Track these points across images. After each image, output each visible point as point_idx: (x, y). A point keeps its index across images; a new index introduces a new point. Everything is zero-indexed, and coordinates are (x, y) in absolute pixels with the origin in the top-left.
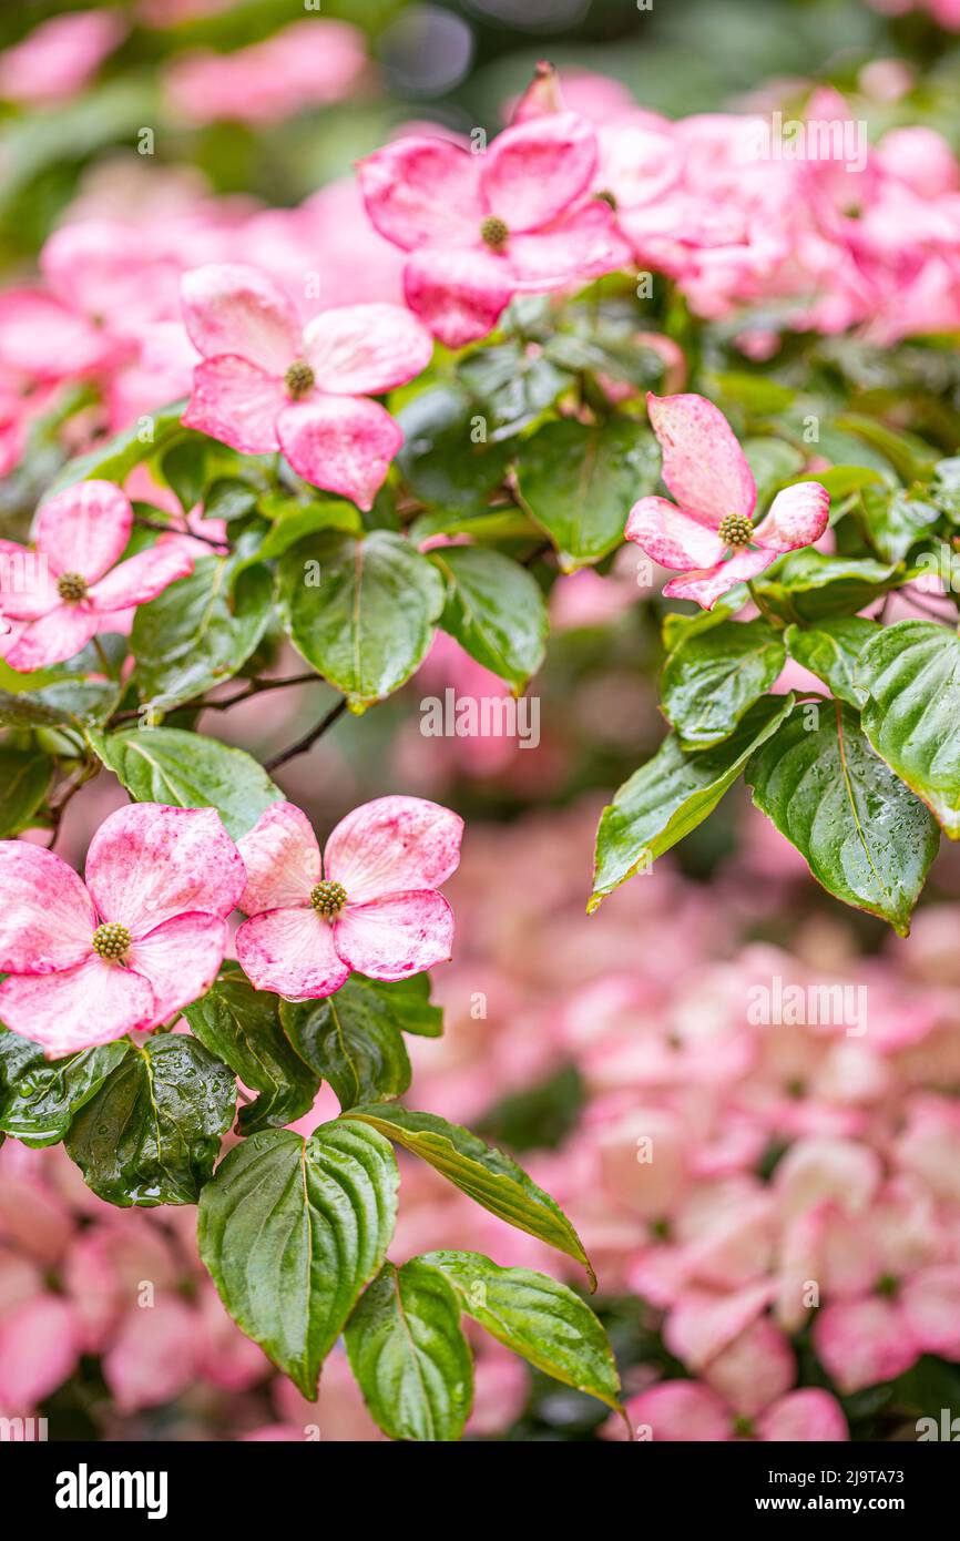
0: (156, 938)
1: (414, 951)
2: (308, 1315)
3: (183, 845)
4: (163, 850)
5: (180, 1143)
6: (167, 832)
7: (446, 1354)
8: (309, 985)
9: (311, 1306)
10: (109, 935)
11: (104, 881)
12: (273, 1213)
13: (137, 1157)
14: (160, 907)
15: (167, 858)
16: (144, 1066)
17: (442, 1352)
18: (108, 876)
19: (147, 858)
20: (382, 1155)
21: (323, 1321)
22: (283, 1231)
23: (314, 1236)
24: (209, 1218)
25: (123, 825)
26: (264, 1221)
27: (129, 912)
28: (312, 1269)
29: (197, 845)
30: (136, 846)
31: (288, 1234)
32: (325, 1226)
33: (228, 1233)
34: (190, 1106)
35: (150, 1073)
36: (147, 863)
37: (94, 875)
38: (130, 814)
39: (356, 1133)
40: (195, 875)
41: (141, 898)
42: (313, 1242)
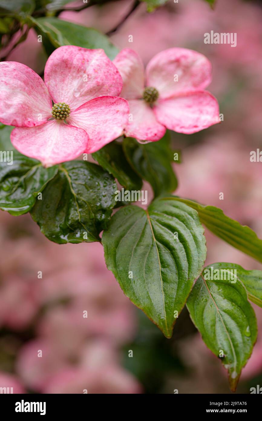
0: (82, 110)
1: (198, 119)
2: (164, 295)
3: (92, 66)
4: (82, 68)
5: (90, 212)
6: (84, 59)
7: (237, 312)
8: (150, 136)
9: (164, 291)
10: (61, 108)
11: (54, 83)
12: (137, 245)
13: (67, 219)
14: (81, 96)
15: (85, 72)
16: (65, 176)
17: (235, 311)
18: (55, 81)
19: (74, 72)
20: (192, 217)
21: (172, 298)
22: (144, 254)
23: (161, 256)
24: (108, 249)
25: (62, 55)
26: (134, 249)
27: (67, 98)
28: (162, 272)
29: (98, 65)
30: (69, 66)
31: (147, 255)
32: (167, 251)
33: (117, 256)
34: (92, 194)
35: (69, 179)
36: (74, 74)
37: (49, 80)
38: (65, 51)
39: (177, 207)
40: (99, 80)
41: (72, 91)
42: (161, 259)
